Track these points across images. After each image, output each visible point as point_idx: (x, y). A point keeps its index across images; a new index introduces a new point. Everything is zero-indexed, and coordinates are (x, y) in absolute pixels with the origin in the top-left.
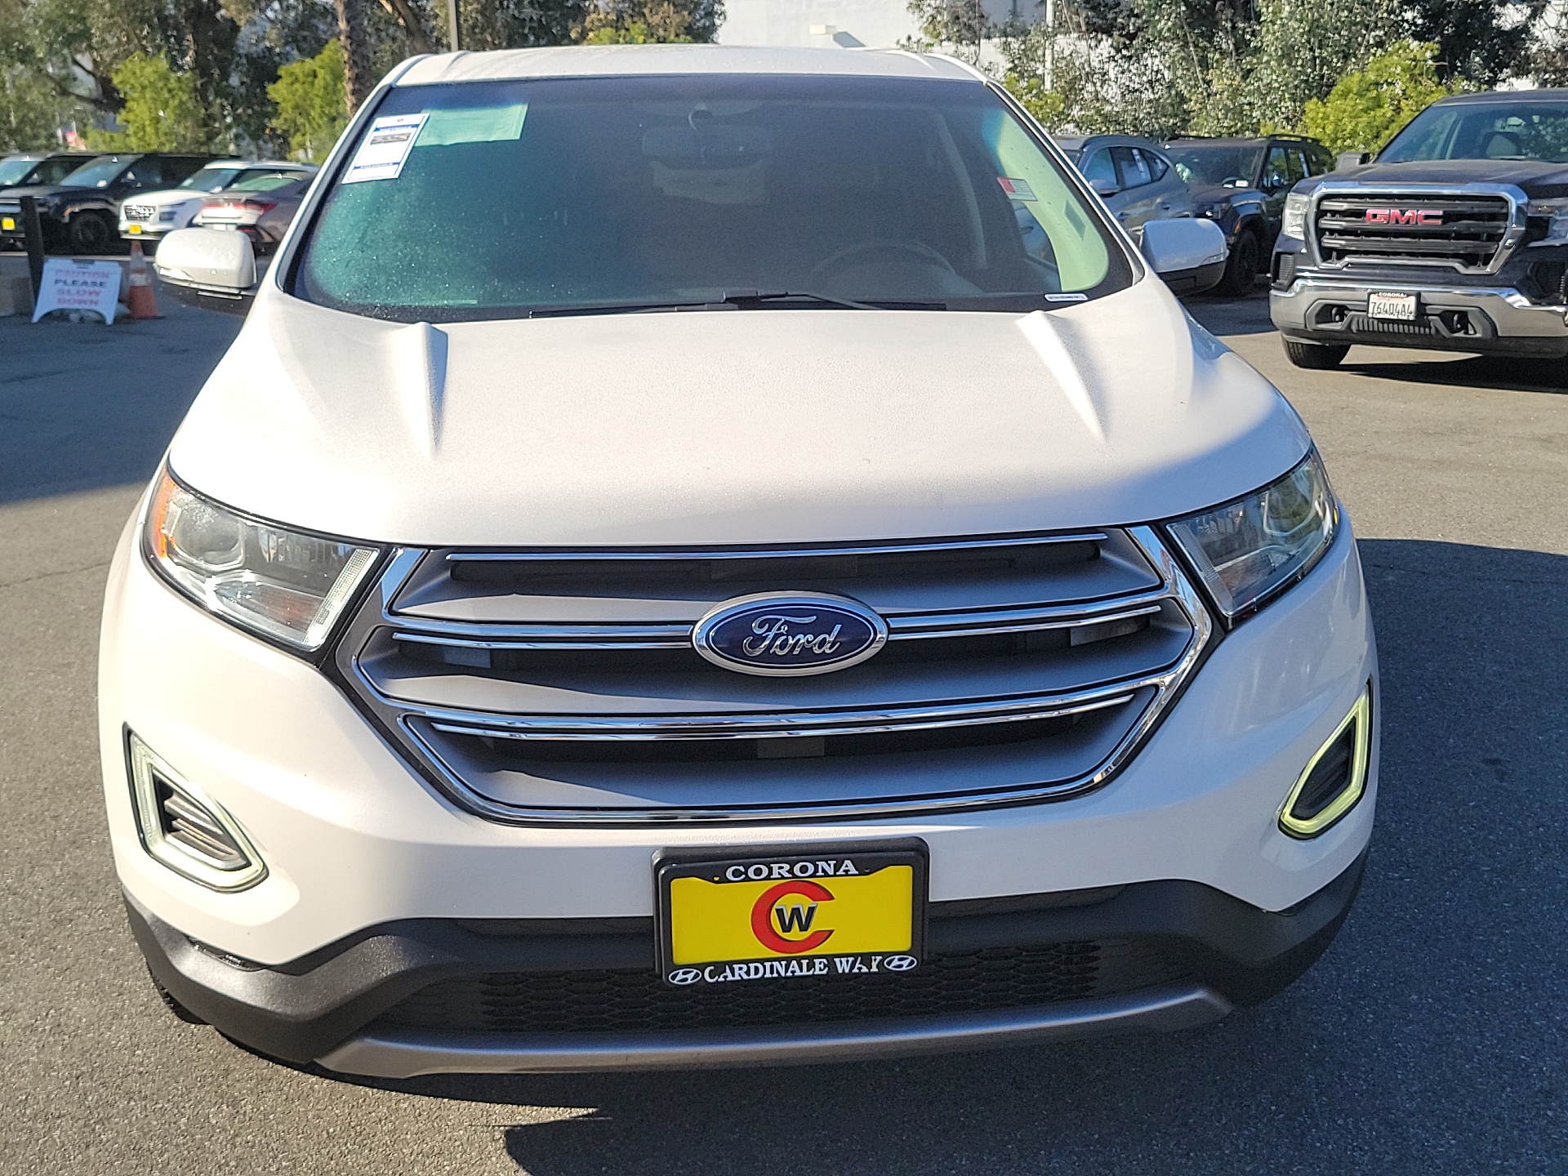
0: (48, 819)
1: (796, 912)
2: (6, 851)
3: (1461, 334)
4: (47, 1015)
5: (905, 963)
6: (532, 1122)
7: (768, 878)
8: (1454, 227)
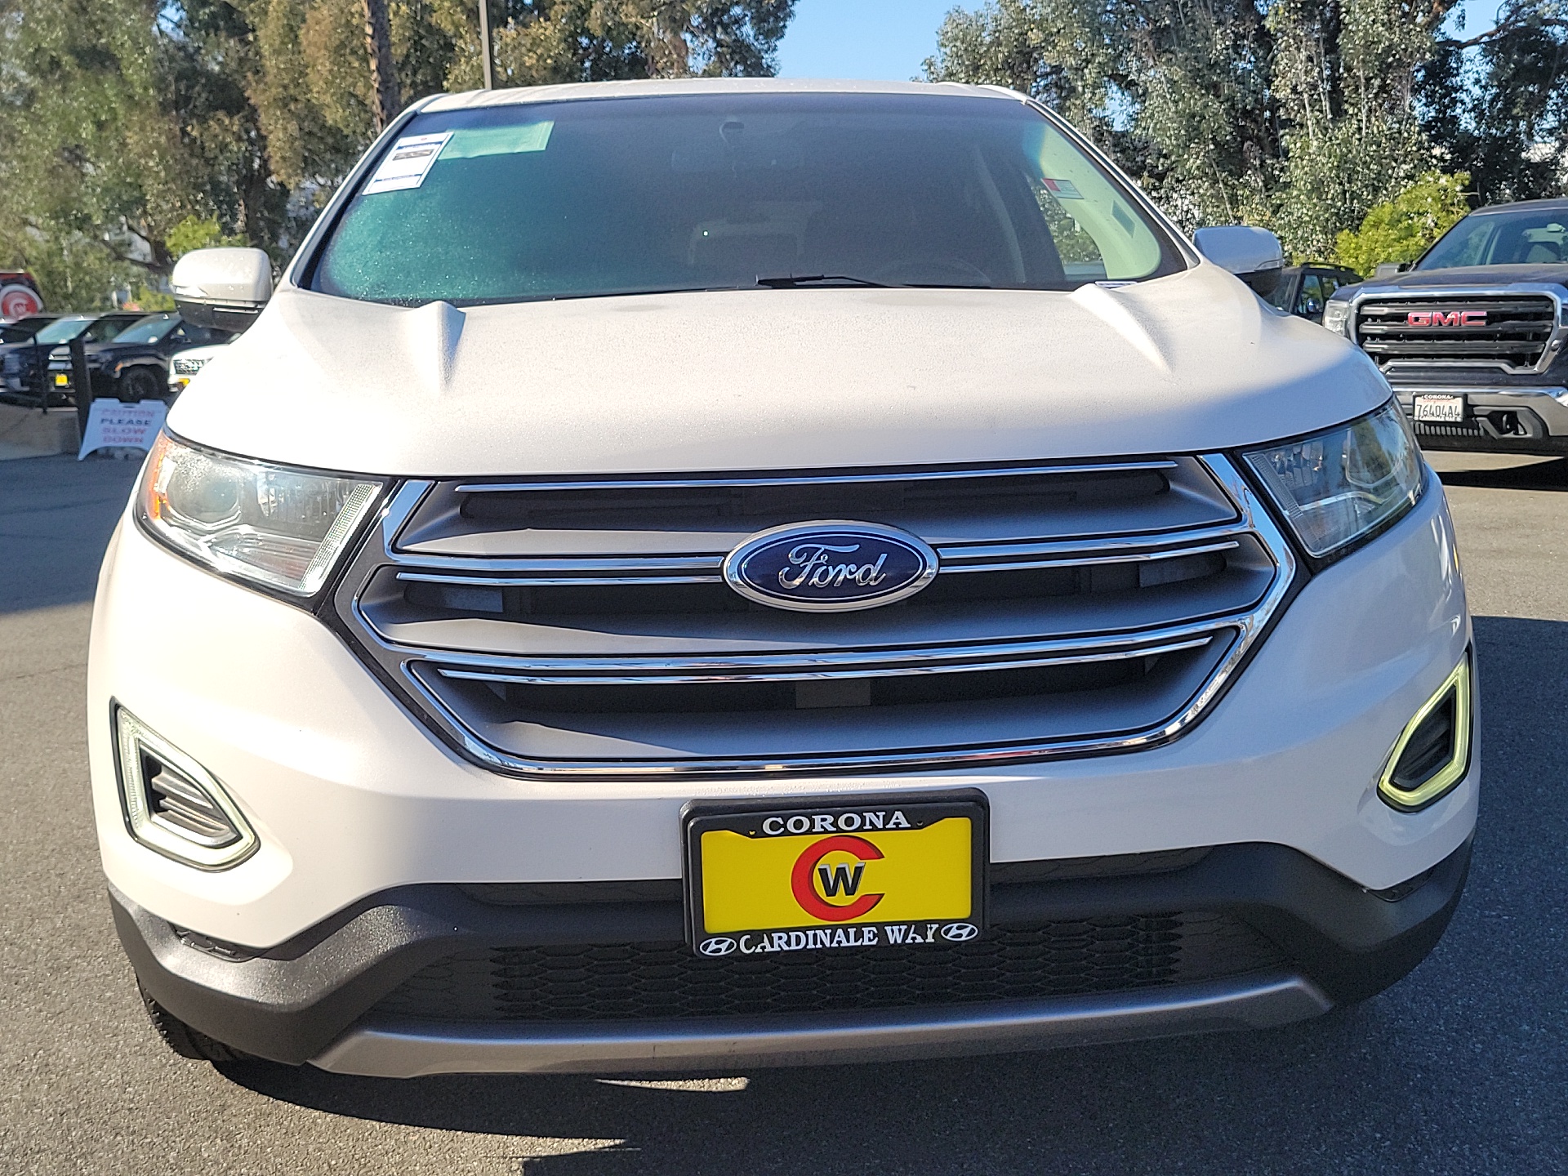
0: (53, 877)
1: (841, 872)
2: (7, 905)
3: (1511, 435)
4: (35, 1055)
5: (965, 932)
6: (553, 1153)
7: (809, 832)
8: (1499, 327)
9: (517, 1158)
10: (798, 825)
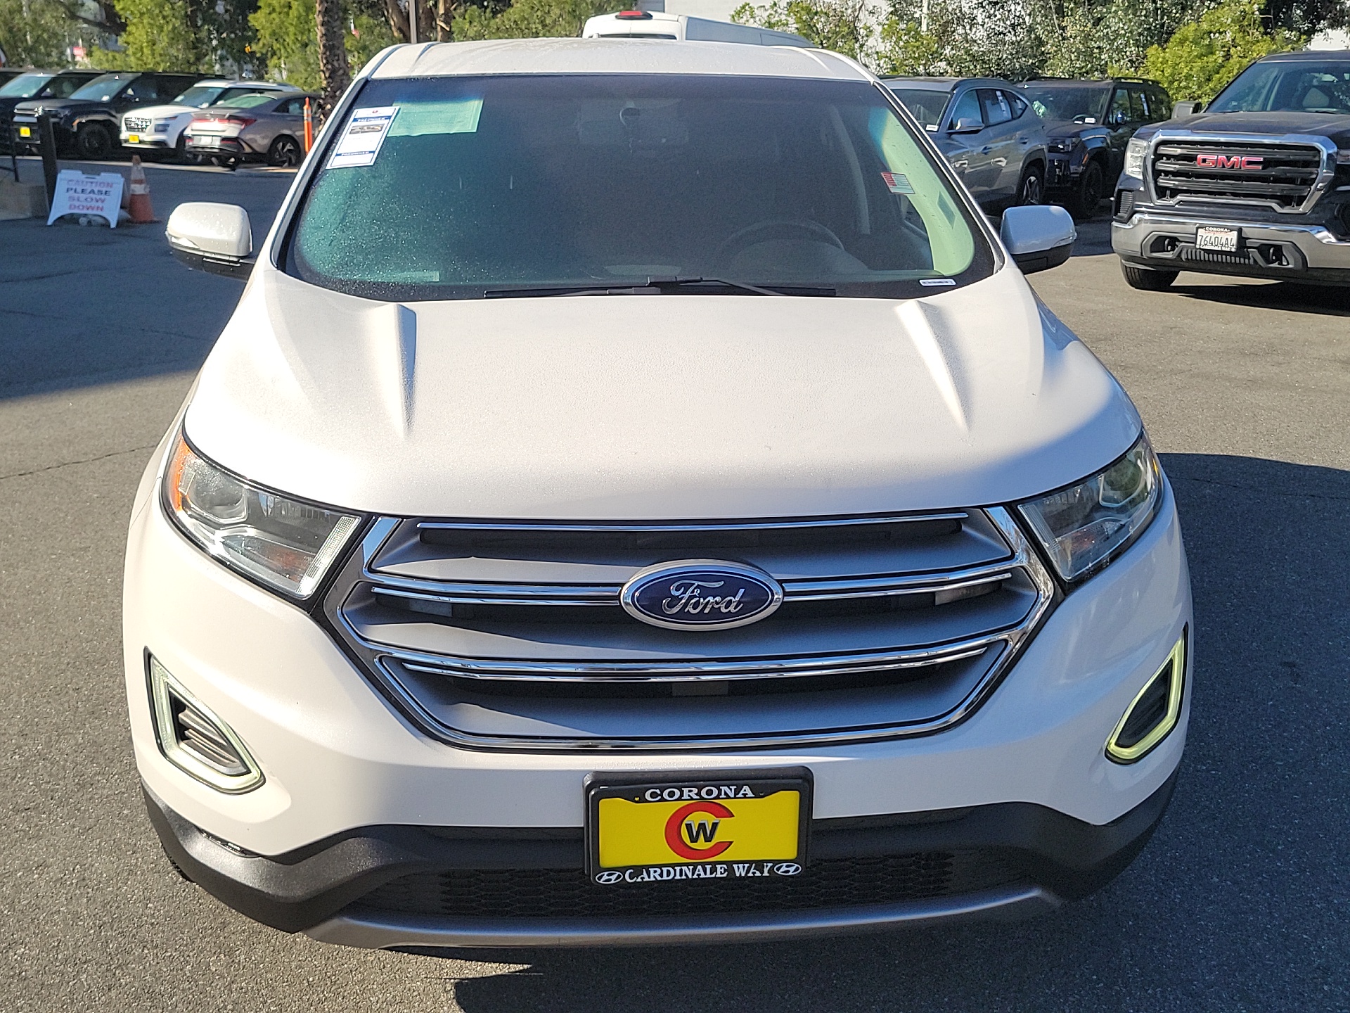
0: (71, 691)
1: (702, 826)
3: (1276, 265)
4: (74, 870)
5: (792, 869)
6: (477, 976)
7: (679, 799)
8: (1273, 172)
9: (450, 979)
10: (671, 794)
